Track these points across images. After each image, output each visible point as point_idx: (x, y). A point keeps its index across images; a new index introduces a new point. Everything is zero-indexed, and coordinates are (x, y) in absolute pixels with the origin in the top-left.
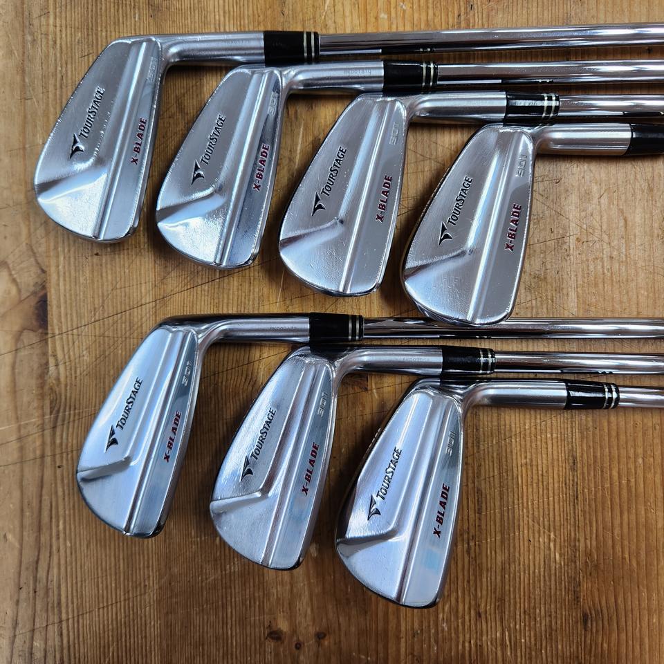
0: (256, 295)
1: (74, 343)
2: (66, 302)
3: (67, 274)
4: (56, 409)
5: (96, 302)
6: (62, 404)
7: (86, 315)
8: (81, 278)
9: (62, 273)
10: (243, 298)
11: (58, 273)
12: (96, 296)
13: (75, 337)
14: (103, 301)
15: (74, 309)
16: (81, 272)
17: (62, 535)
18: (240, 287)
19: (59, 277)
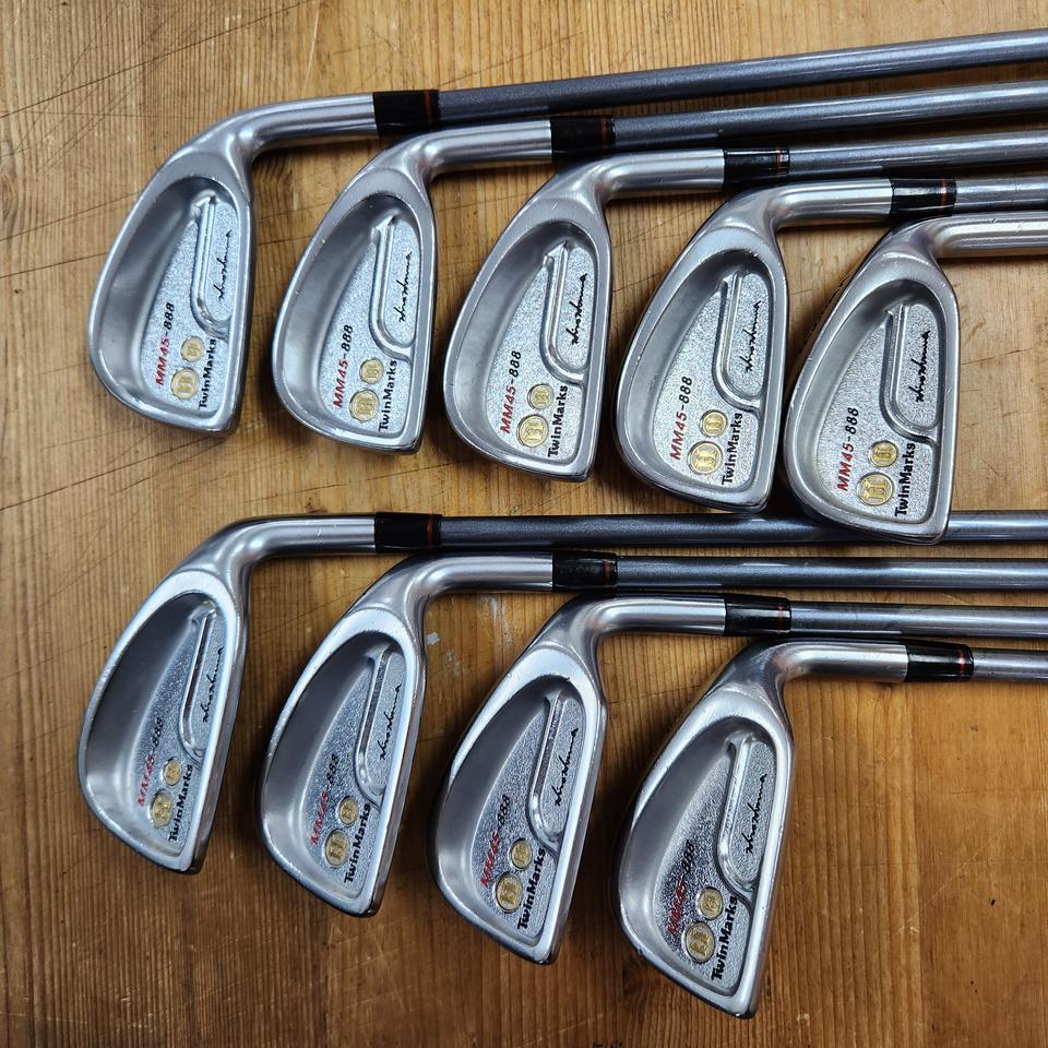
0: (281, 52)
1: (34, 123)
2: (23, 69)
3: (25, 32)
4: (11, 213)
5: (64, 68)
6: (20, 205)
7: (50, 85)
8: (43, 37)
9: (17, 31)
10: (263, 59)
11: (13, 31)
12: (63, 60)
13: (36, 115)
14: (73, 67)
15: (34, 77)
16: (43, 28)
17: (21, 384)
18: (258, 42)
19: (13, 35)
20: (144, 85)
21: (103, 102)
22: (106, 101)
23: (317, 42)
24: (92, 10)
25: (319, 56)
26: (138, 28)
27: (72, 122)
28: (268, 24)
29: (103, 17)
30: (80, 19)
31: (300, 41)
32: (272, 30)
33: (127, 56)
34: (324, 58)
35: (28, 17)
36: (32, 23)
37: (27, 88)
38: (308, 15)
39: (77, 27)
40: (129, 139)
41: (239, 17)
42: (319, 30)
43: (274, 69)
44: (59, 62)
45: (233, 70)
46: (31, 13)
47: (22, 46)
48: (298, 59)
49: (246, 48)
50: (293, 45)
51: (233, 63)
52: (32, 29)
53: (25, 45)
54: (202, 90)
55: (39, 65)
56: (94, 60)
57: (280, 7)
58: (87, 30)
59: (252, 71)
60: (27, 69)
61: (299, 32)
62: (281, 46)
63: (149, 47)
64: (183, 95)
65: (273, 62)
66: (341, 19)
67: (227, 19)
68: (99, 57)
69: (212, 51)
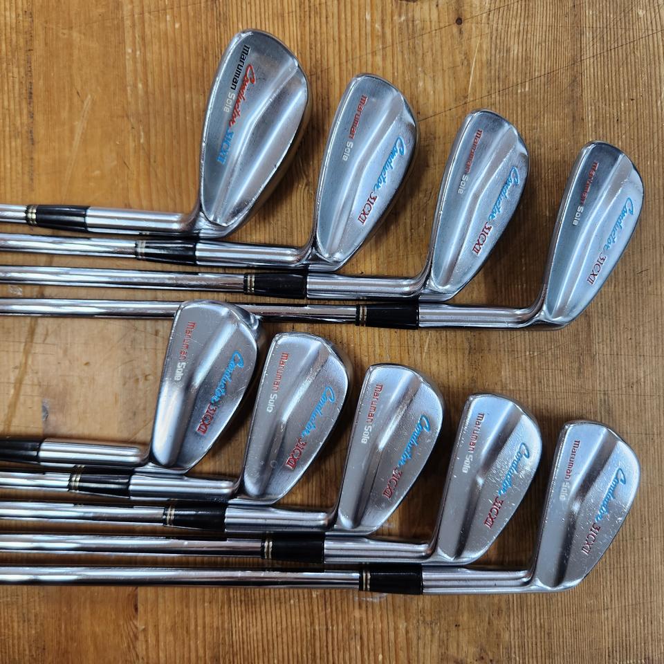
20: (581, 47)
23: (470, 73)
24: (615, 95)
25: (469, 65)
26: (585, 84)
27: (627, 24)
28: (501, 85)
29: (607, 92)
30: (622, 90)
31: (481, 74)
32: (499, 82)
33: (592, 66)
34: (466, 63)
36: (654, 88)
37: (656, 46)
38: (476, 91)
39: (624, 85)
40: (591, 13)
41: (519, 91)
42: (468, 81)
43: (498, 56)
44: (635, 62)
45: (524, 56)
46: (654, 94)
48: (482, 63)
49: (515, 71)
50: (485, 72)
51: (524, 60)
52: (653, 83)
54: (543, 44)
57: (493, 96)
58: (618, 83)
59: (512, 56)
60: (657, 58)
61: (481, 80)
62: (493, 72)
63: (577, 71)
64: (555, 40)
65: (498, 61)
66: (454, 88)
67: (527, 89)
68: (610, 66)
69: (537, 69)
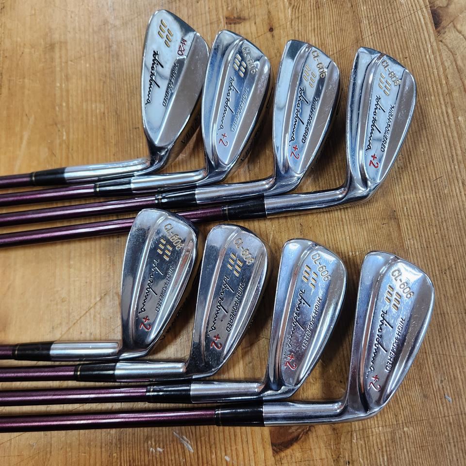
21: (380, 20)
22: (378, 21)
35: (424, 49)
47: (424, 36)
53: (423, 37)
55: (414, 30)
56: (387, 36)
